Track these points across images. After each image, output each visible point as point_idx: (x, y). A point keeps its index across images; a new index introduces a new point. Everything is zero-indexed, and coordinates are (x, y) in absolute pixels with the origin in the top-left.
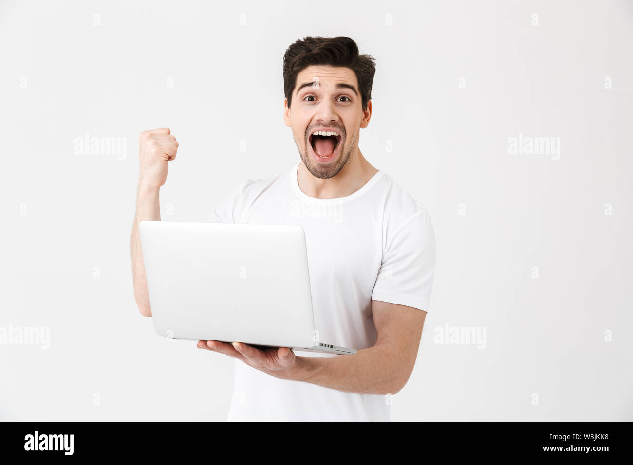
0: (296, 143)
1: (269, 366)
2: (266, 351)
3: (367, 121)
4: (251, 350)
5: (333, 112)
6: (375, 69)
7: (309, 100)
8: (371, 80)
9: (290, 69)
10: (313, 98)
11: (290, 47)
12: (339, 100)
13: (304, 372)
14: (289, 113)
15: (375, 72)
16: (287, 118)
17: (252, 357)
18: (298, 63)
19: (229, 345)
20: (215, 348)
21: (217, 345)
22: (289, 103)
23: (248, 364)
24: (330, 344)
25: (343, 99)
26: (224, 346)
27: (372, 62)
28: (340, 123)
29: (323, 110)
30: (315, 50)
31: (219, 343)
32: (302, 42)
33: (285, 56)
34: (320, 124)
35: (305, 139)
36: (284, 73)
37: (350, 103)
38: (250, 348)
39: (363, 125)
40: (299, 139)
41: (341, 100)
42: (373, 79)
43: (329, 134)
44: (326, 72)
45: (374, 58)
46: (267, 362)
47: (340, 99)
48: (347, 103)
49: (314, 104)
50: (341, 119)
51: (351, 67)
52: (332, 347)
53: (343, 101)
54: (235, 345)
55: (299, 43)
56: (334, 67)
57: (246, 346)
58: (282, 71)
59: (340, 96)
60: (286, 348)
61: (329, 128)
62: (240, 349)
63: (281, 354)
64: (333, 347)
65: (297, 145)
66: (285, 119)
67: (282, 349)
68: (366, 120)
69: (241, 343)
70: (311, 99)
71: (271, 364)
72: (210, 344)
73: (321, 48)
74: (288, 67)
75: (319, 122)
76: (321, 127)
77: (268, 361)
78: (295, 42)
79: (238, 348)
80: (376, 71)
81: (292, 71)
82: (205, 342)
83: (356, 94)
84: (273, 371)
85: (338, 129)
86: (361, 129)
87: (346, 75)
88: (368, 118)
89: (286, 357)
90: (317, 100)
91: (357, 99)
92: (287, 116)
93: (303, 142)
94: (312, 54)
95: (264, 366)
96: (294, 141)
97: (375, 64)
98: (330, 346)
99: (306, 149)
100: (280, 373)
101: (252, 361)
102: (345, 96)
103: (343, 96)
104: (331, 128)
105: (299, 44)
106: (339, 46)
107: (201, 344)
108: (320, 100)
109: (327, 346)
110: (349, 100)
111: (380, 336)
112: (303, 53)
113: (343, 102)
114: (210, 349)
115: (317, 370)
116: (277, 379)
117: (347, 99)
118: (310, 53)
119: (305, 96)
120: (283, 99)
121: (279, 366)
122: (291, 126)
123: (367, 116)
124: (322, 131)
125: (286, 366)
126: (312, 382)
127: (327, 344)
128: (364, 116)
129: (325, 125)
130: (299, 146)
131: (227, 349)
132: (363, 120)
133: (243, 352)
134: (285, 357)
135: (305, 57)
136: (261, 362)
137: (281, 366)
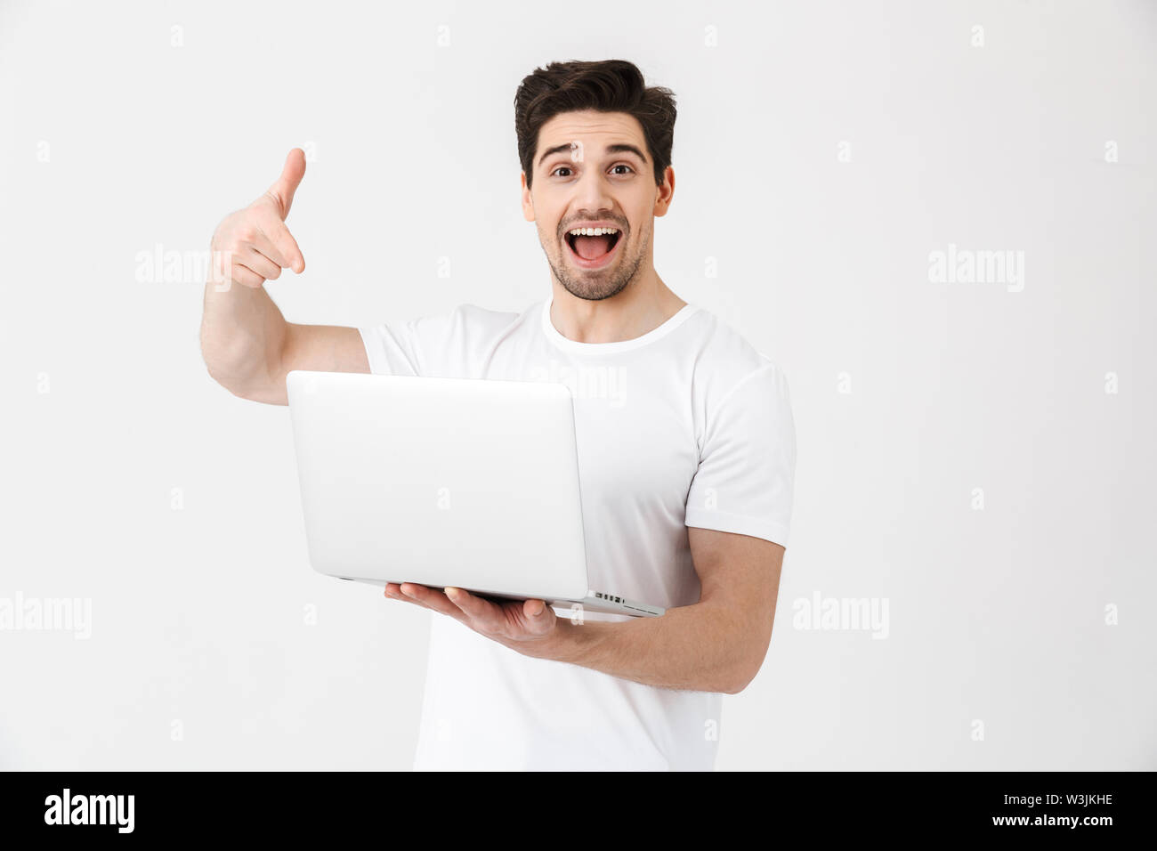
0: (543, 248)
1: (508, 631)
2: (503, 605)
3: (667, 202)
4: (477, 603)
5: (604, 195)
6: (675, 112)
7: (561, 174)
8: (668, 130)
9: (524, 121)
10: (567, 171)
11: (524, 81)
12: (614, 171)
13: (570, 646)
14: (530, 198)
15: (675, 116)
16: (527, 205)
17: (479, 615)
18: (538, 109)
19: (438, 592)
20: (414, 597)
21: (418, 592)
22: (529, 180)
23: (473, 628)
24: (615, 595)
25: (621, 170)
26: (430, 594)
27: (670, 99)
28: (618, 213)
29: (586, 192)
30: (567, 85)
31: (421, 589)
32: (544, 72)
33: (517, 97)
34: (582, 215)
35: (559, 239)
36: (517, 127)
37: (632, 175)
38: (475, 599)
39: (659, 211)
40: (548, 240)
41: (617, 172)
42: (672, 130)
43: (598, 232)
44: (587, 124)
45: (674, 91)
46: (505, 625)
47: (616, 169)
48: (628, 176)
49: (571, 180)
50: (617, 205)
51: (632, 112)
52: (618, 600)
53: (620, 172)
54: (448, 592)
55: (539, 73)
56: (602, 112)
57: (467, 594)
58: (514, 124)
59: (615, 165)
60: (539, 600)
61: (597, 222)
62: (458, 598)
63: (530, 610)
64: (621, 601)
65: (546, 253)
66: (524, 207)
67: (530, 602)
68: (663, 201)
69: (461, 590)
70: (565, 172)
71: (513, 629)
72: (404, 589)
73: (577, 81)
74: (523, 116)
75: (581, 214)
76: (585, 221)
77: (507, 622)
78: (531, 73)
79: (454, 598)
80: (678, 114)
81: (529, 125)
82: (398, 585)
83: (644, 160)
84: (516, 642)
85: (613, 222)
86: (656, 217)
87: (623, 127)
88: (667, 199)
89: (539, 617)
90: (575, 173)
91: (646, 169)
92: (528, 201)
93: (555, 244)
94: (560, 92)
95: (499, 632)
96: (540, 246)
97: (674, 102)
98: (614, 599)
99: (561, 256)
100: (527, 646)
101: (477, 623)
102: (622, 164)
103: (619, 164)
104: (601, 221)
105: (539, 76)
106: (608, 76)
107: (391, 589)
108: (580, 173)
109: (609, 598)
110: (631, 171)
111: (706, 586)
112: (546, 92)
113: (621, 175)
114: (407, 599)
115: (595, 644)
116: (524, 656)
117: (627, 170)
118: (558, 90)
119: (554, 170)
120: (519, 171)
121: (526, 632)
122: (535, 219)
123: (664, 193)
124: (586, 228)
125: (539, 632)
126: (586, 665)
127: (610, 594)
128: (659, 194)
129: (591, 218)
130: (549, 253)
131: (434, 600)
132: (659, 201)
133: (463, 605)
134: (537, 616)
135: (549, 100)
136: (495, 624)
137: (530, 633)
